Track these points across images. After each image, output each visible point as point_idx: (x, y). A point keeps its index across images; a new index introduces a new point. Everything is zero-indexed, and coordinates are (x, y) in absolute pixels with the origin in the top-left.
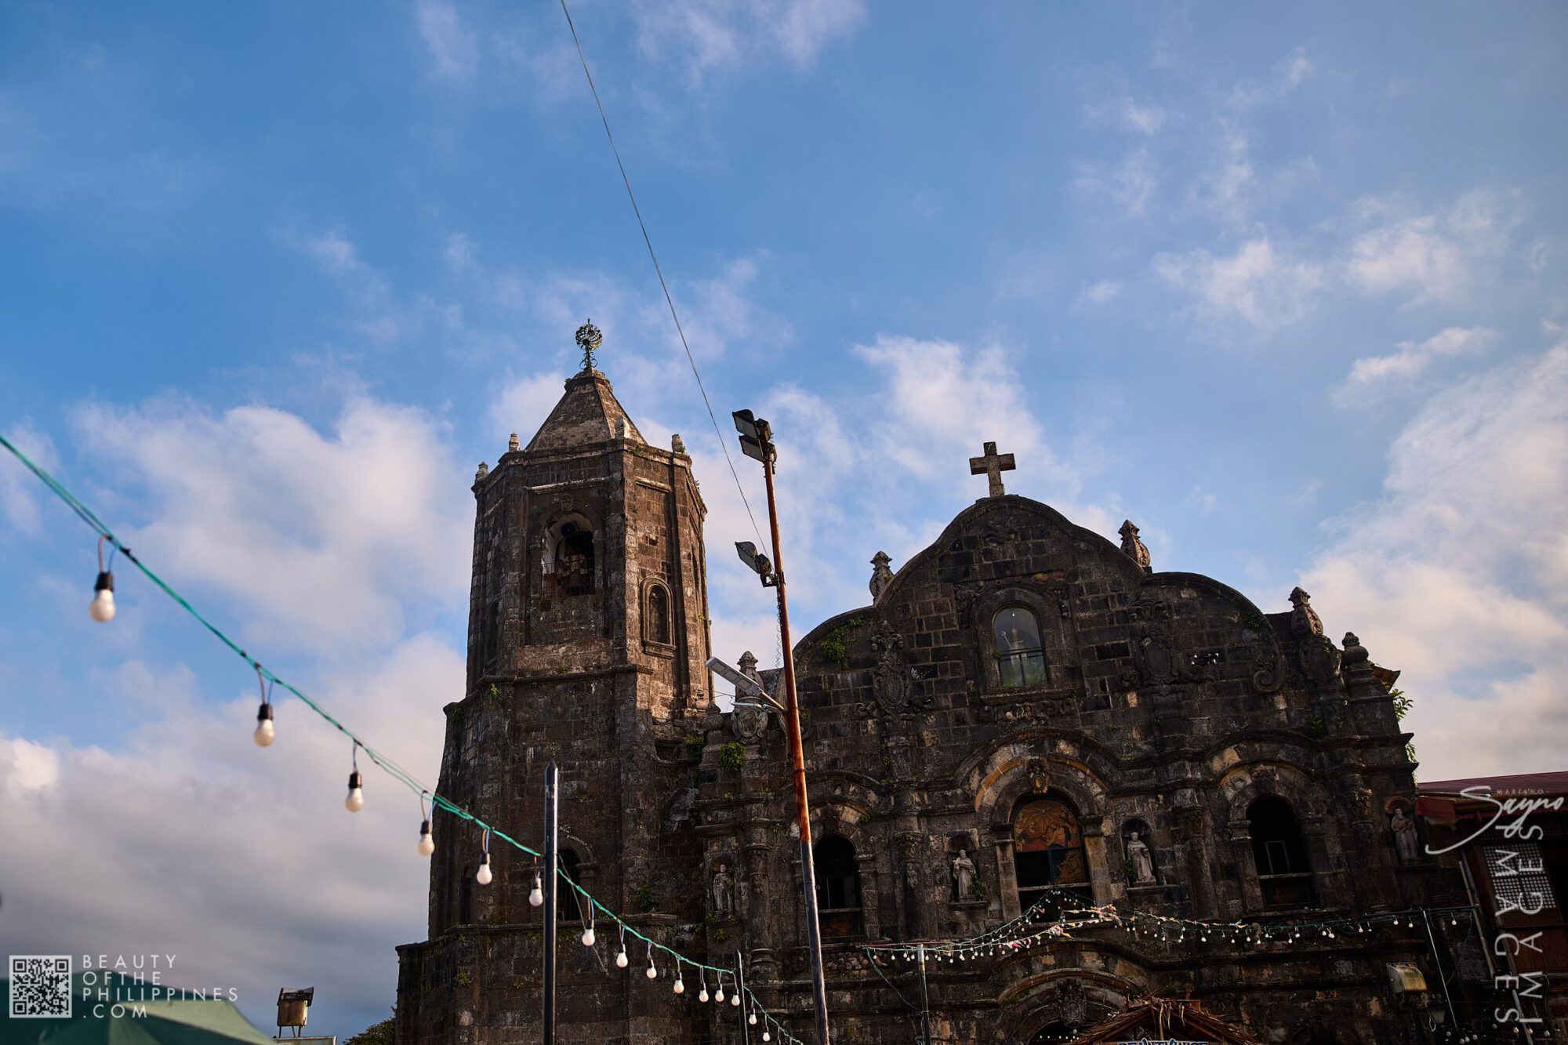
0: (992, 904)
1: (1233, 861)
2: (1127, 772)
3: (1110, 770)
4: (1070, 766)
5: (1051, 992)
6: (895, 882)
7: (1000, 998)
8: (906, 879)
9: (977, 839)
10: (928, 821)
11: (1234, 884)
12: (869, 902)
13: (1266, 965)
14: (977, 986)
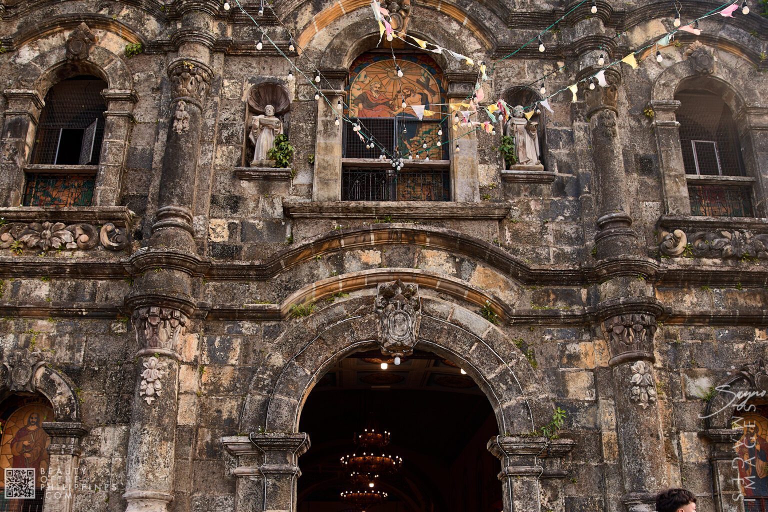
0: (299, 176)
1: (652, 153)
2: (518, 31)
3: (496, 26)
4: (442, 13)
5: (369, 300)
6: (157, 134)
7: (285, 304)
8: (172, 123)
9: (293, 90)
10: (226, 61)
11: (650, 181)
12: (110, 156)
13: (689, 288)
14: (253, 286)
